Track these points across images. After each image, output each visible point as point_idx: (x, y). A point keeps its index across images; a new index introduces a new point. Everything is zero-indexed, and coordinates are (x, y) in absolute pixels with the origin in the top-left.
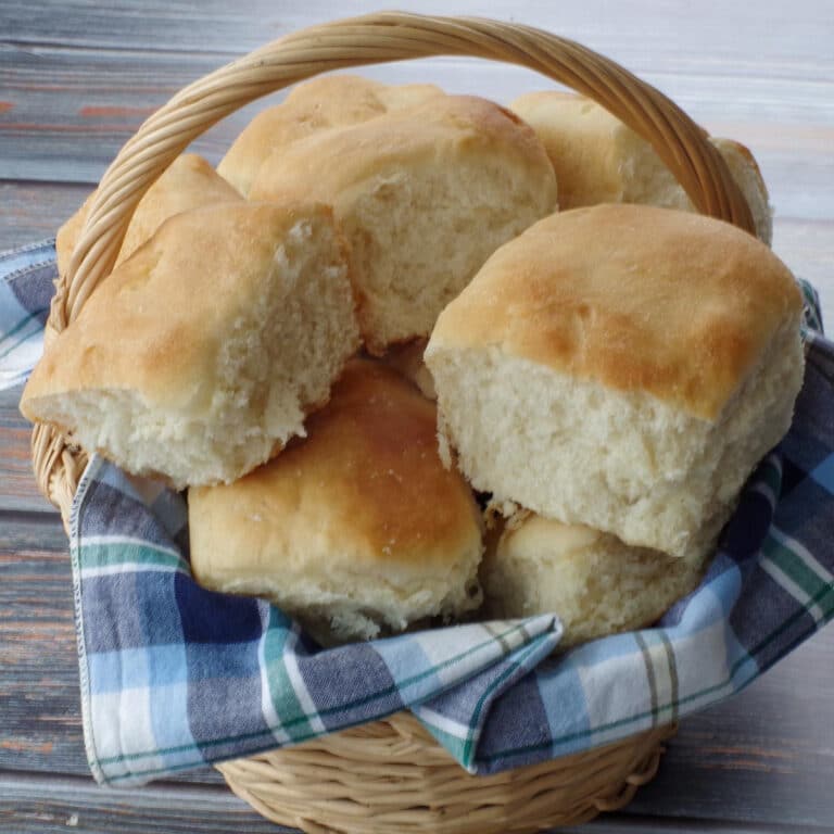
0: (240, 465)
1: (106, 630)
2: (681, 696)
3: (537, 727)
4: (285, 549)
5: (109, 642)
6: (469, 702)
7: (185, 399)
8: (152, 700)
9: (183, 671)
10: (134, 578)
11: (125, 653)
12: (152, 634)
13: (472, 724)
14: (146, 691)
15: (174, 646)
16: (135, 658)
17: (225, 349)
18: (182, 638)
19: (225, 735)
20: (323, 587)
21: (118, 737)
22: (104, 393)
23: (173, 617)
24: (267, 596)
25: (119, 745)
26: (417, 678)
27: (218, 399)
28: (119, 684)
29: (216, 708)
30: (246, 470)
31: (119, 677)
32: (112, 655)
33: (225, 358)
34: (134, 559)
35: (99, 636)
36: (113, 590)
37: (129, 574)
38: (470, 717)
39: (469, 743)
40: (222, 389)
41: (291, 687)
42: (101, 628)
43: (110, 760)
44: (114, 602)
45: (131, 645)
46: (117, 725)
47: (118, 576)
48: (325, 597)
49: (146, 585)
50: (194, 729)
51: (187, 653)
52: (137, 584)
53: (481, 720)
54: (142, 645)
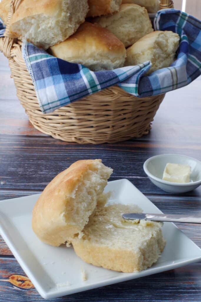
0: (66, 36)
1: (40, 74)
2: (178, 82)
3: (149, 87)
4: (85, 51)
5: (41, 77)
6: (134, 79)
7: (56, 14)
8: (55, 88)
9: (62, 80)
10: (46, 61)
11: (45, 79)
12: (52, 73)
13: (136, 83)
14: (53, 87)
15: (59, 75)
16: (48, 80)
17: (63, 3)
18: (60, 73)
19: (76, 93)
20: (94, 60)
21: (47, 98)
22: (33, 18)
23: (57, 69)
24: (80, 63)
25: (48, 101)
26: (122, 74)
27: (63, 14)
28: (45, 86)
29: (73, 86)
30: (67, 37)
31: (45, 85)
32: (42, 80)
33: (63, 5)
34: (45, 57)
35: (38, 76)
36: (40, 65)
37: (44, 61)
38: (135, 82)
39: (136, 88)
40: (64, 12)
41: (93, 78)
42: (38, 74)
43: (45, 105)
44: (41, 67)
45: (47, 77)
46: (47, 96)
47: (41, 61)
48: (95, 62)
49: (50, 62)
50: (68, 93)
51: (63, 77)
52: (47, 62)
53: (138, 82)
54: (50, 76)
